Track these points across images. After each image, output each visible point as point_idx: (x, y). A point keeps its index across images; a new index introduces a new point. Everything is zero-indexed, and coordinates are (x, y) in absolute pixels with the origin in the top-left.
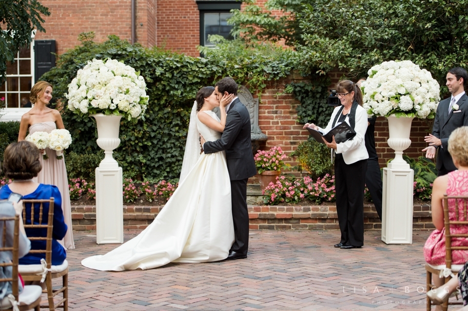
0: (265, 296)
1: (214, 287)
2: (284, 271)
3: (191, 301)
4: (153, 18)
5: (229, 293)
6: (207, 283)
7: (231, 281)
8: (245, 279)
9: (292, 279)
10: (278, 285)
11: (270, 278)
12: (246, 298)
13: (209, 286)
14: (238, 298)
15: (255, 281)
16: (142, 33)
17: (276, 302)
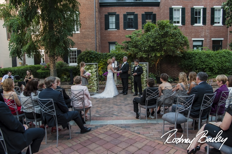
0: (119, 111)
1: (107, 108)
2: (124, 103)
3: (100, 114)
4: (100, 45)
5: (110, 110)
6: (105, 107)
7: (111, 106)
8: (115, 106)
9: (126, 105)
10: (122, 108)
11: (120, 105)
12: (114, 112)
13: (106, 108)
14: (112, 112)
15: (117, 106)
16: (98, 48)
17: (121, 114)
